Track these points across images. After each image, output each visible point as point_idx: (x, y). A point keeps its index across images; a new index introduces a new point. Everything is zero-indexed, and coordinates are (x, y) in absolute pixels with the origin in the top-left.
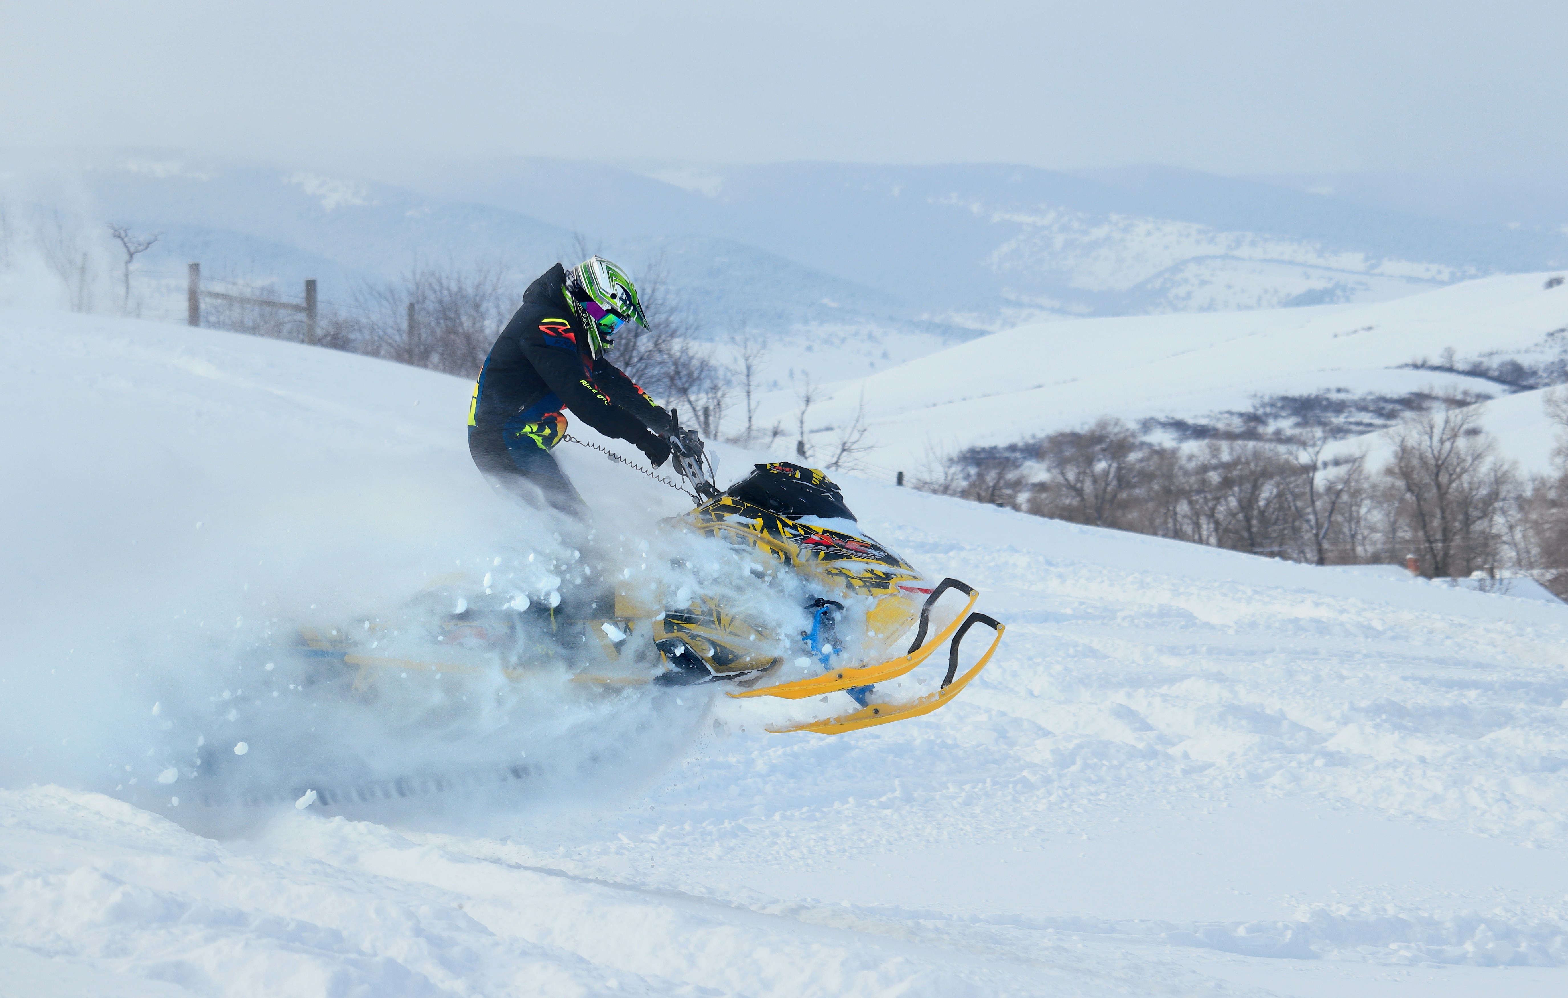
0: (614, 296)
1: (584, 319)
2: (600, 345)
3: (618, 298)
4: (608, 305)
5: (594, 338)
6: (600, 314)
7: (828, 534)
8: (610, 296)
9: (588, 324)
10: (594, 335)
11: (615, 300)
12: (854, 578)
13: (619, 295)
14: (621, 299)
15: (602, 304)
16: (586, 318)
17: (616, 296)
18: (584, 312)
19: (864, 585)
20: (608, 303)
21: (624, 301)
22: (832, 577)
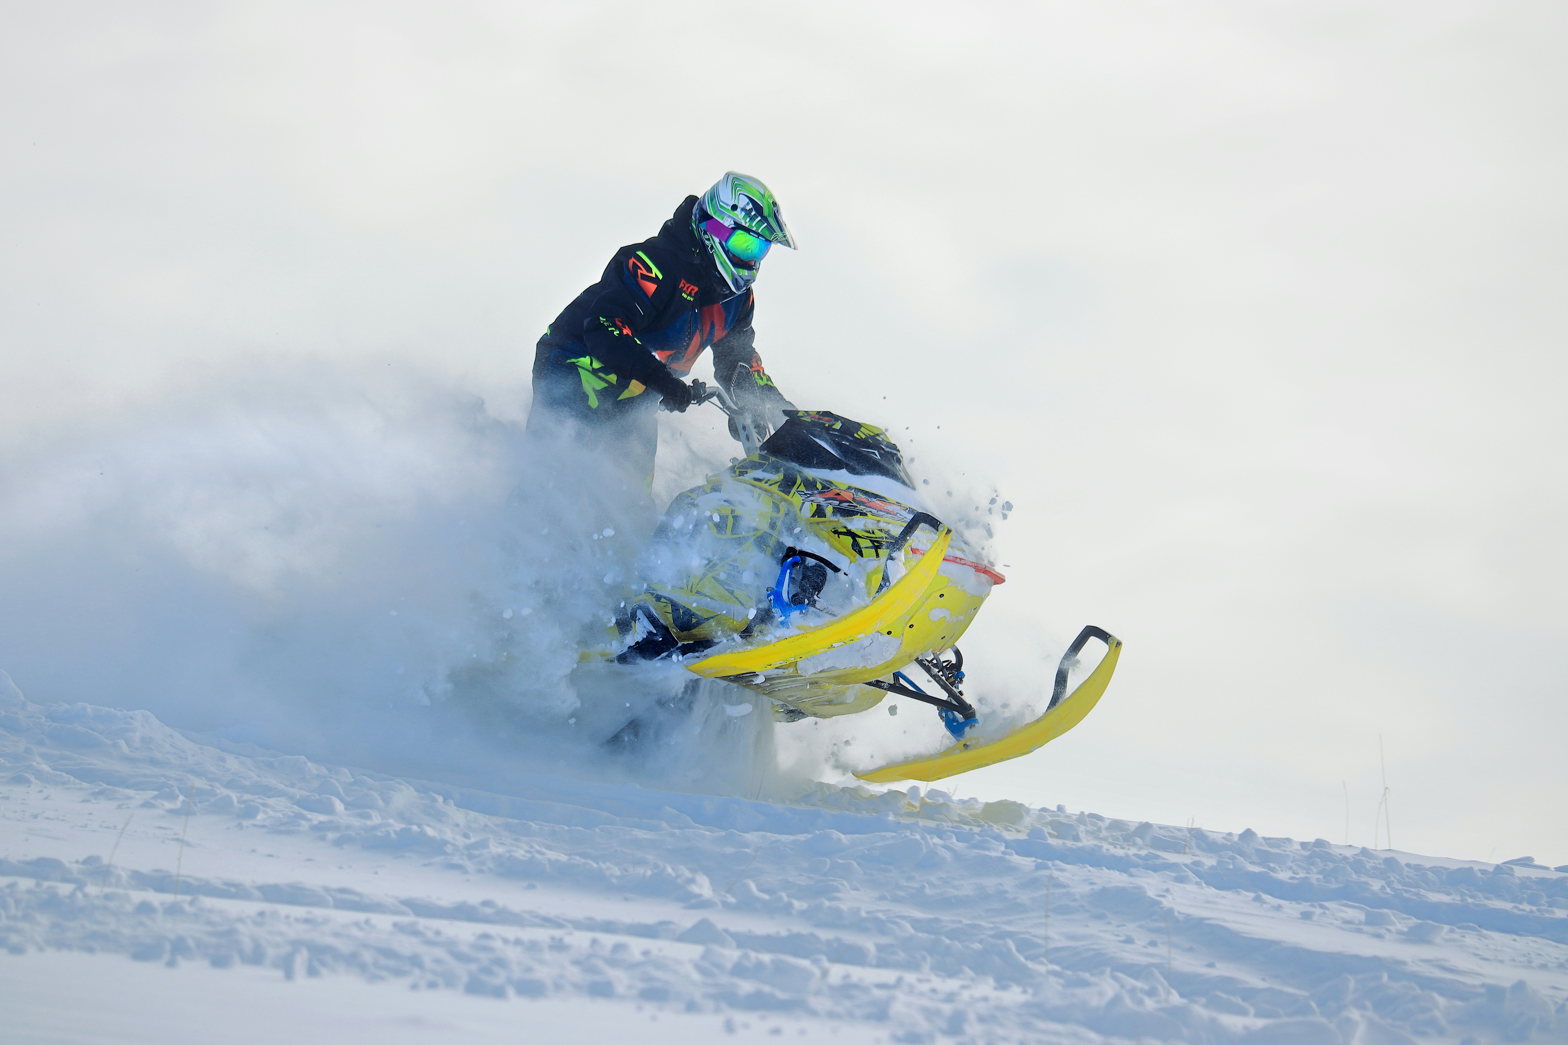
0: (734, 208)
1: (706, 242)
2: (732, 271)
3: (739, 210)
4: (730, 219)
5: (724, 263)
6: (725, 233)
7: (853, 491)
8: (730, 208)
9: (712, 247)
10: (722, 261)
11: (736, 212)
12: (864, 538)
13: (741, 205)
14: (743, 209)
15: (723, 220)
16: (709, 240)
17: (737, 206)
18: (705, 233)
19: (872, 545)
20: (730, 217)
21: (748, 213)
22: (839, 537)
